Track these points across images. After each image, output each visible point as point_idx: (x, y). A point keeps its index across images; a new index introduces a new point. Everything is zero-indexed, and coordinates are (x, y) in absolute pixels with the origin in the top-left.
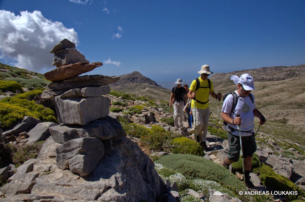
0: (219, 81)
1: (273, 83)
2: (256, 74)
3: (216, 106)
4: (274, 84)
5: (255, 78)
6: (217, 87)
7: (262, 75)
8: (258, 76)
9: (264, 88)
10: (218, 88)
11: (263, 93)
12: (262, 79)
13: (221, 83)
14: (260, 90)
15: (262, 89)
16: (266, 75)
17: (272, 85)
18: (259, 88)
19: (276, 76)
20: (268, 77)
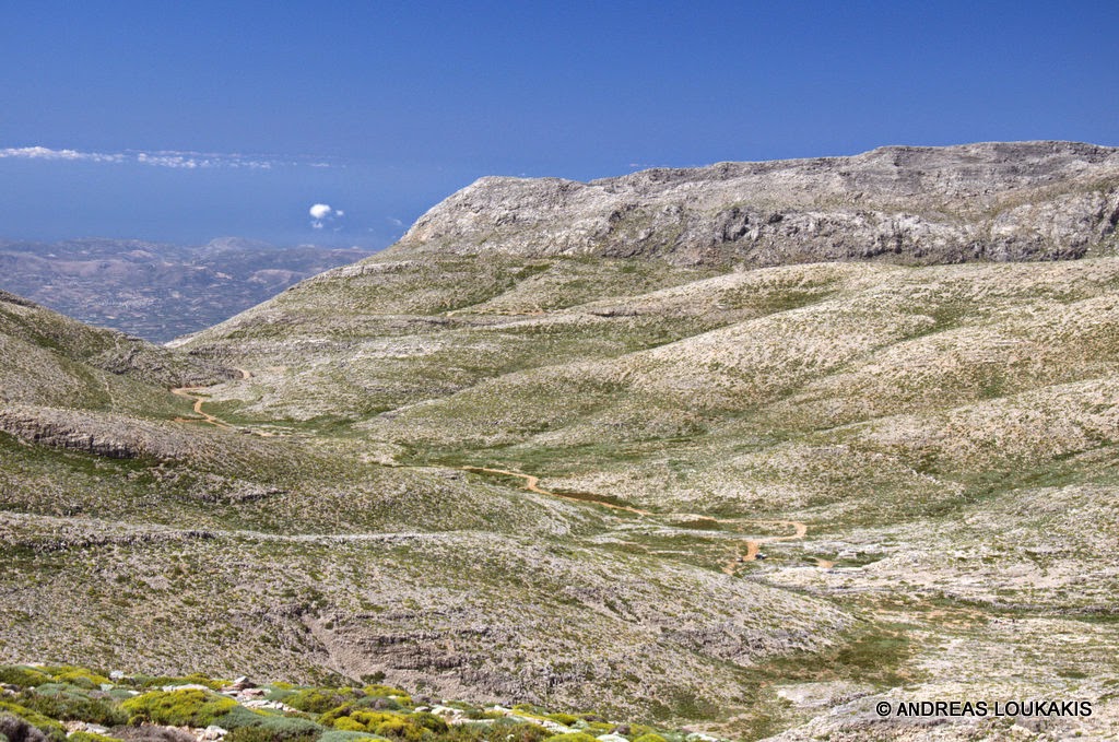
0: (512, 247)
1: (1027, 283)
2: (834, 201)
3: (516, 471)
4: (1040, 292)
5: (830, 240)
6: (496, 301)
7: (890, 209)
8: (858, 221)
9: (945, 318)
10: (505, 312)
11: (948, 363)
12: (892, 244)
13: (533, 267)
14: (907, 337)
15: (931, 330)
16: (923, 212)
17: (1020, 296)
18: (901, 318)
19: (1006, 230)
20: (944, 234)
